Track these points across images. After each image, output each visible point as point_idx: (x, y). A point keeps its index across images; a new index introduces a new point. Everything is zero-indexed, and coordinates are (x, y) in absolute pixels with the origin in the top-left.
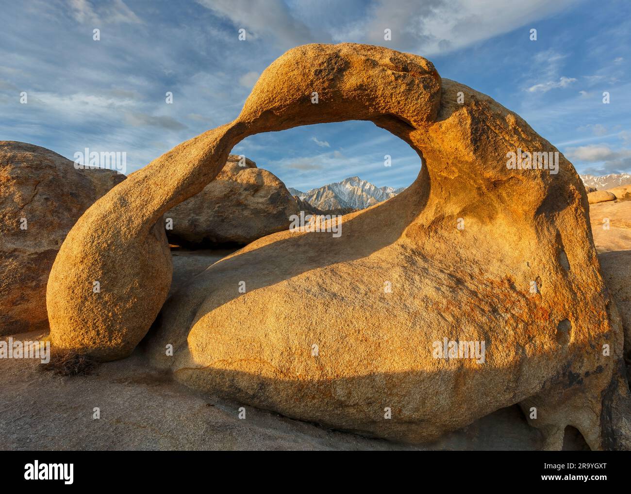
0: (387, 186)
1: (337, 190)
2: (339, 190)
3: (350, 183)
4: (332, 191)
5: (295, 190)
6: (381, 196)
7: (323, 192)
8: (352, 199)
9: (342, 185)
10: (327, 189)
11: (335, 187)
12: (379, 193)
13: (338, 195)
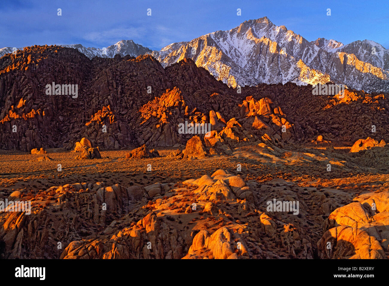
0: (326, 38)
1: (225, 47)
2: (231, 48)
3: (252, 31)
4: (217, 47)
5: (136, 46)
6: (315, 59)
7: (199, 51)
8: (257, 64)
9: (235, 35)
10: (206, 43)
11: (221, 39)
12: (311, 51)
13: (229, 56)
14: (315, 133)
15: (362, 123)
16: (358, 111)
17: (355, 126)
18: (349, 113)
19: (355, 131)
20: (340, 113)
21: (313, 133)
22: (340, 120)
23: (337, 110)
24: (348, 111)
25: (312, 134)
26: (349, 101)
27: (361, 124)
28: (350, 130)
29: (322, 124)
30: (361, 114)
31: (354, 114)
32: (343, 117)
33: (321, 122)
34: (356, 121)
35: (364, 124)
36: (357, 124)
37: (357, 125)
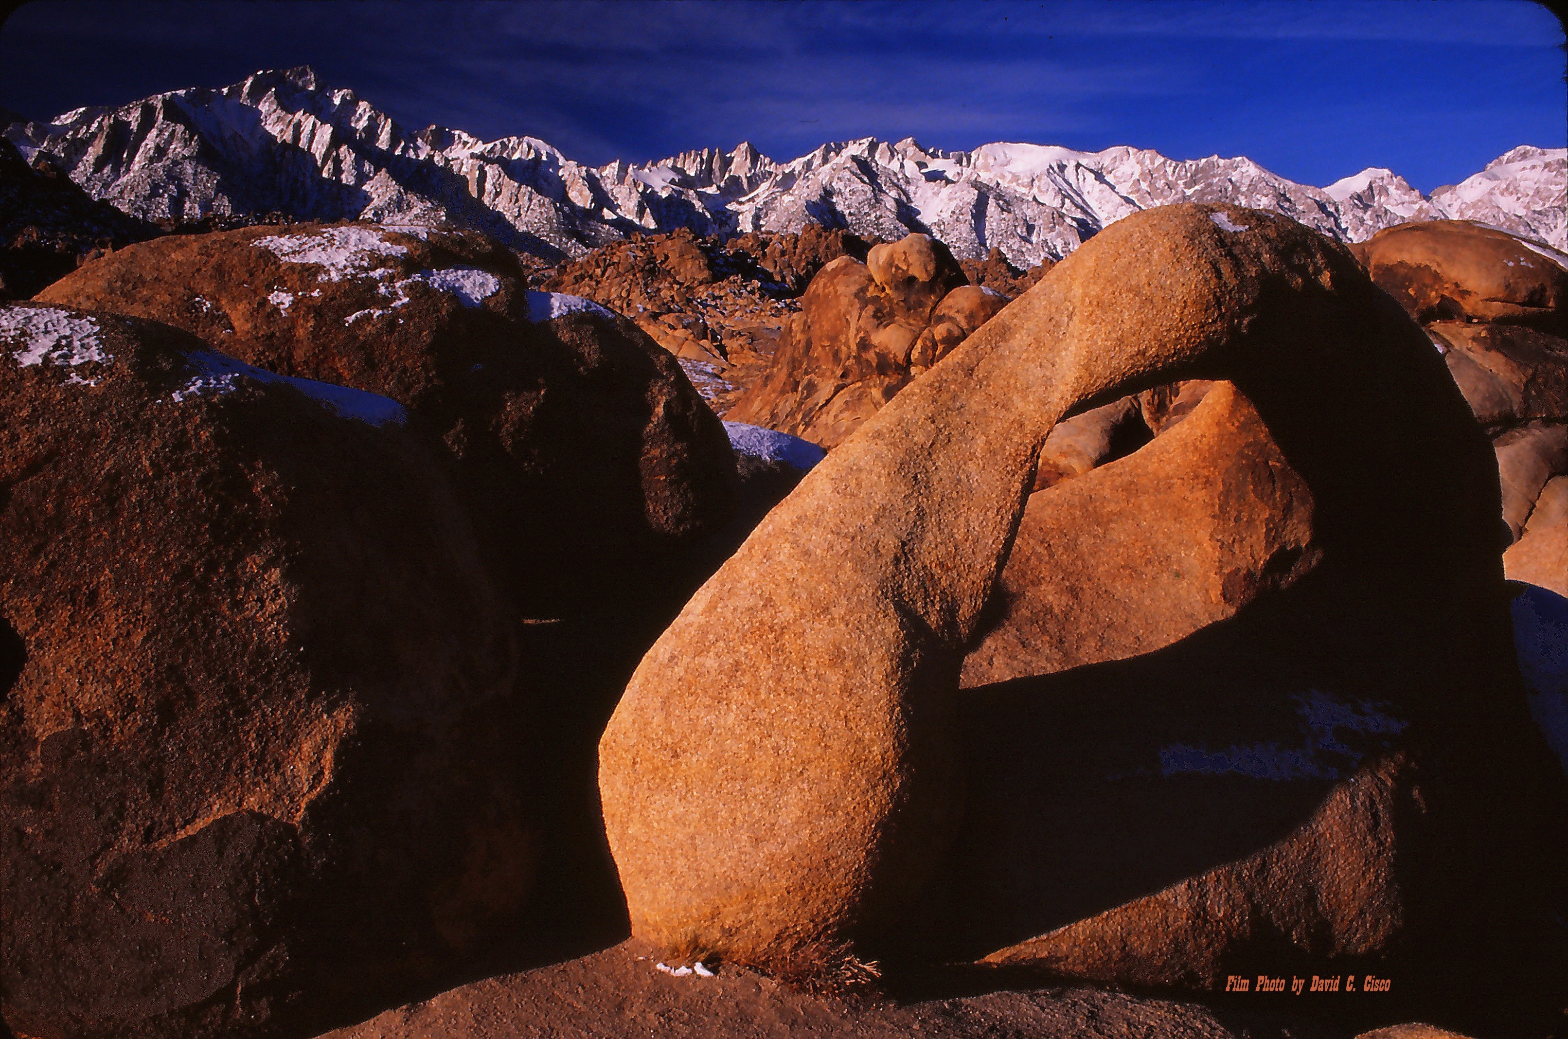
10: (160, 114)
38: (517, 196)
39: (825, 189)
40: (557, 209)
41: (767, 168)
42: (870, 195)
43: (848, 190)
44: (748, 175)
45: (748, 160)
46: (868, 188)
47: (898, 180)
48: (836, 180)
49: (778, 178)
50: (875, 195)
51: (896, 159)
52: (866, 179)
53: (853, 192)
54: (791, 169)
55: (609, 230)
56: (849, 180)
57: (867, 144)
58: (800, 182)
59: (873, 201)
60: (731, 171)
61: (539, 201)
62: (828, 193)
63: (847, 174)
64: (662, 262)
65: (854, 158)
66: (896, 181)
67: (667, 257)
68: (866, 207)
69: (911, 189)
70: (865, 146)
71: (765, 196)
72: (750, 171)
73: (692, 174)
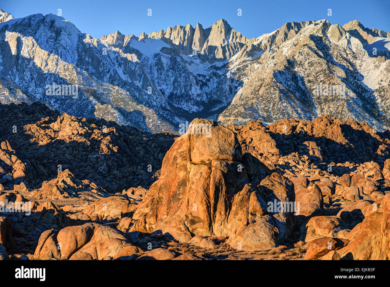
14: (48, 175)
15: (94, 164)
16: (87, 148)
17: (85, 167)
18: (76, 150)
19: (88, 175)
20: (65, 149)
21: (47, 174)
22: (66, 158)
23: (61, 145)
24: (75, 147)
25: (46, 176)
26: (75, 135)
27: (92, 165)
28: (83, 173)
29: (51, 163)
30: (91, 152)
31: (83, 152)
32: (70, 154)
33: (49, 161)
34: (86, 161)
35: (97, 165)
36: (88, 165)
37: (88, 167)
38: (46, 61)
39: (288, 61)
40: (78, 73)
41: (238, 40)
42: (325, 67)
43: (306, 63)
44: (223, 45)
45: (223, 33)
46: (323, 61)
47: (347, 55)
48: (298, 54)
49: (249, 49)
50: (329, 67)
51: (344, 37)
52: (322, 54)
53: (311, 64)
54: (258, 42)
55: (118, 90)
56: (308, 54)
57: (321, 24)
58: (267, 53)
59: (327, 72)
60: (208, 41)
61: (64, 66)
62: (291, 63)
63: (306, 49)
64: (250, 143)
65: (312, 37)
66: (345, 56)
67: (252, 139)
68: (321, 76)
69: (357, 63)
70: (319, 26)
71: (237, 63)
72: (224, 42)
73: (177, 43)
